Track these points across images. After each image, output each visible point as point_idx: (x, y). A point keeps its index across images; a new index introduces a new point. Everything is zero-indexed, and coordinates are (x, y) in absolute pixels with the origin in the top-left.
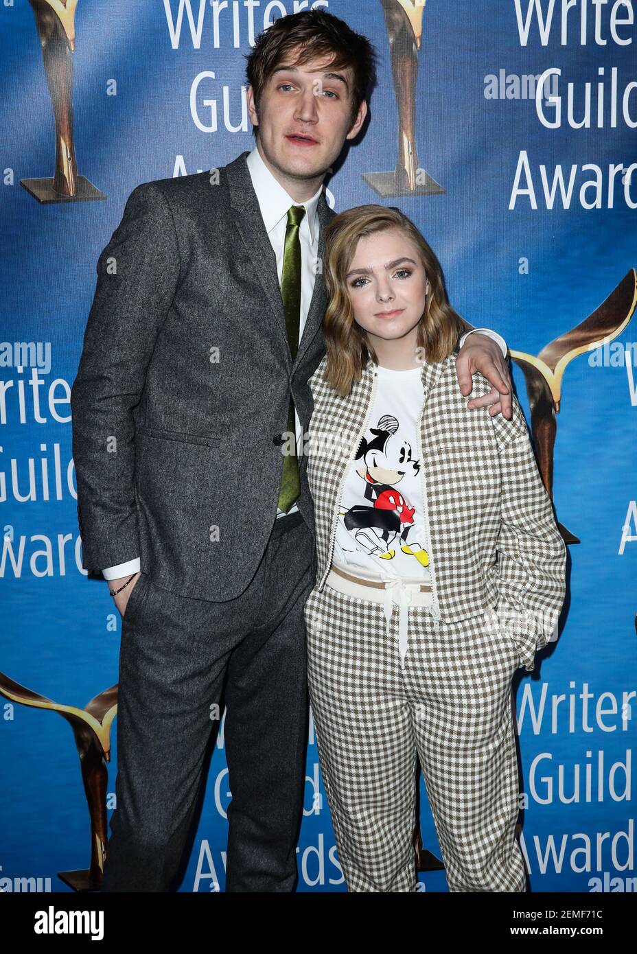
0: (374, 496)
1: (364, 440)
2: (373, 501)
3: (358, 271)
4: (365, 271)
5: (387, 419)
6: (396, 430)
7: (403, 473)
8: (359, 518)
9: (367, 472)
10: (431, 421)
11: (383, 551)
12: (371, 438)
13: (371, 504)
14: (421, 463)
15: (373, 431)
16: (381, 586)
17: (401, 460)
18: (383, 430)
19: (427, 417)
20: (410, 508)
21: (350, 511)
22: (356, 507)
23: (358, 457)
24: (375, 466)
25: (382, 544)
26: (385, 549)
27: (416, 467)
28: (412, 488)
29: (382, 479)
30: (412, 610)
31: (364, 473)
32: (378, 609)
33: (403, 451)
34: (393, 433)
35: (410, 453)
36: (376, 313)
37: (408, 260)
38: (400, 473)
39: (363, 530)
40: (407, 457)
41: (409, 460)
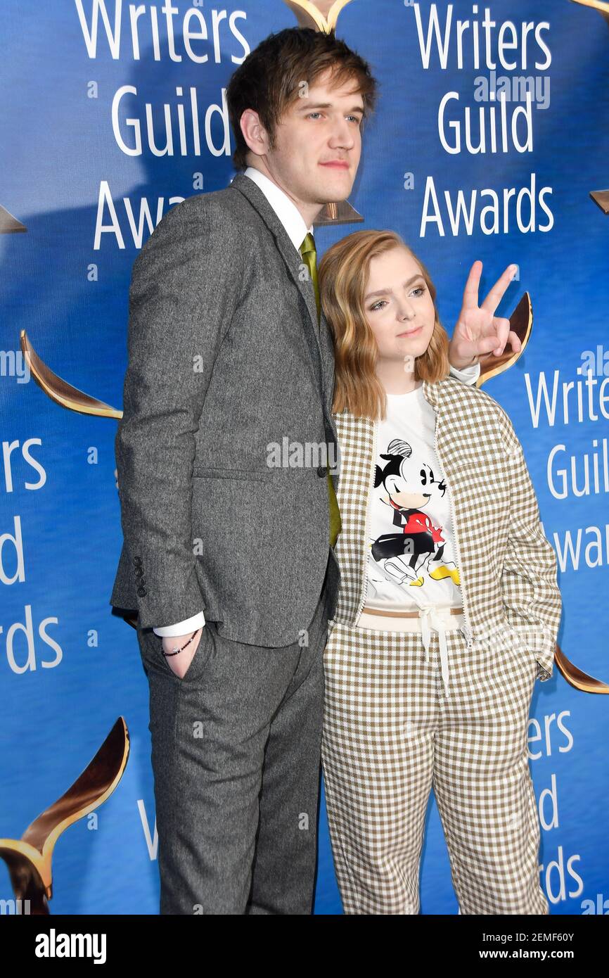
0: (404, 521)
1: (378, 468)
2: (403, 526)
3: (376, 294)
5: (396, 443)
6: (411, 453)
7: (429, 495)
8: (388, 547)
9: (391, 499)
11: (413, 579)
12: (383, 464)
13: (400, 530)
14: (447, 482)
15: (383, 457)
16: (415, 615)
17: (424, 482)
18: (395, 454)
20: (436, 529)
21: (377, 542)
22: (383, 537)
23: (377, 485)
24: (398, 491)
25: (410, 571)
26: (415, 577)
27: (442, 487)
28: (439, 509)
29: (407, 505)
30: (448, 634)
31: (387, 501)
32: (415, 639)
33: (423, 473)
34: (408, 456)
35: (431, 475)
36: (399, 333)
38: (425, 495)
39: (390, 560)
40: (429, 478)
41: (432, 481)
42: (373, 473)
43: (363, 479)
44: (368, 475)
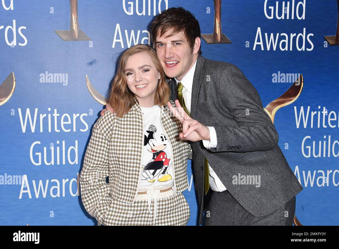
1: (145, 136)
3: (128, 70)
4: (130, 70)
5: (151, 126)
6: (156, 130)
7: (166, 145)
9: (152, 149)
10: (166, 123)
12: (147, 135)
15: (147, 131)
17: (163, 140)
18: (151, 131)
19: (164, 122)
23: (145, 144)
24: (154, 146)
29: (159, 150)
31: (151, 150)
33: (162, 137)
34: (155, 132)
35: (165, 137)
37: (146, 65)
38: (164, 145)
40: (164, 139)
41: (166, 139)
42: (143, 139)
43: (140, 142)
44: (141, 141)
